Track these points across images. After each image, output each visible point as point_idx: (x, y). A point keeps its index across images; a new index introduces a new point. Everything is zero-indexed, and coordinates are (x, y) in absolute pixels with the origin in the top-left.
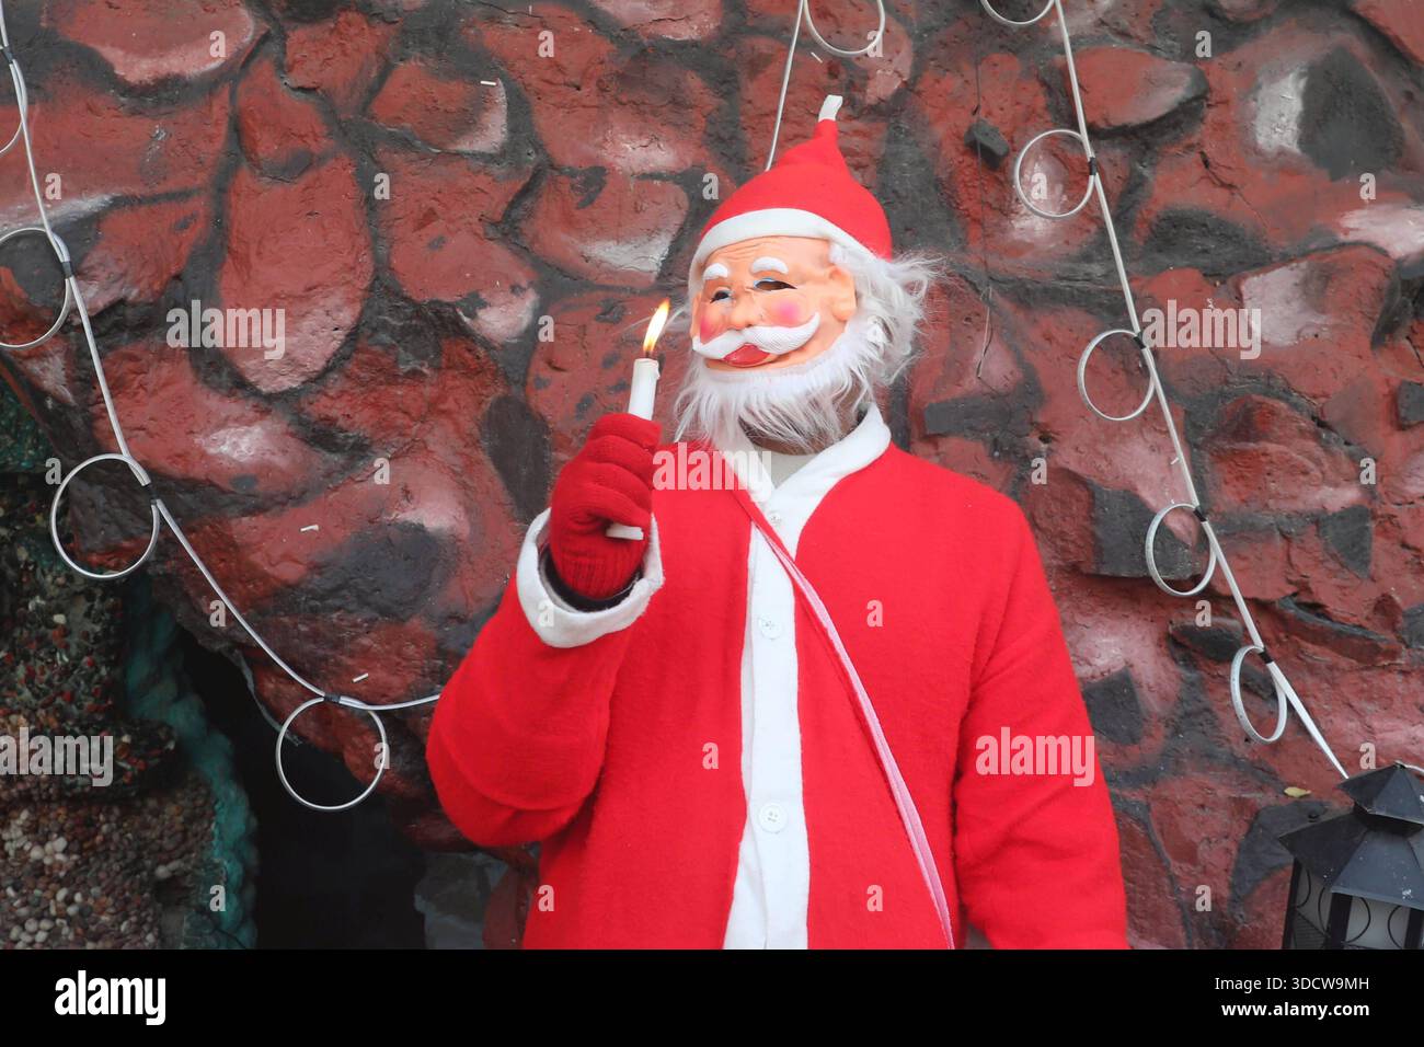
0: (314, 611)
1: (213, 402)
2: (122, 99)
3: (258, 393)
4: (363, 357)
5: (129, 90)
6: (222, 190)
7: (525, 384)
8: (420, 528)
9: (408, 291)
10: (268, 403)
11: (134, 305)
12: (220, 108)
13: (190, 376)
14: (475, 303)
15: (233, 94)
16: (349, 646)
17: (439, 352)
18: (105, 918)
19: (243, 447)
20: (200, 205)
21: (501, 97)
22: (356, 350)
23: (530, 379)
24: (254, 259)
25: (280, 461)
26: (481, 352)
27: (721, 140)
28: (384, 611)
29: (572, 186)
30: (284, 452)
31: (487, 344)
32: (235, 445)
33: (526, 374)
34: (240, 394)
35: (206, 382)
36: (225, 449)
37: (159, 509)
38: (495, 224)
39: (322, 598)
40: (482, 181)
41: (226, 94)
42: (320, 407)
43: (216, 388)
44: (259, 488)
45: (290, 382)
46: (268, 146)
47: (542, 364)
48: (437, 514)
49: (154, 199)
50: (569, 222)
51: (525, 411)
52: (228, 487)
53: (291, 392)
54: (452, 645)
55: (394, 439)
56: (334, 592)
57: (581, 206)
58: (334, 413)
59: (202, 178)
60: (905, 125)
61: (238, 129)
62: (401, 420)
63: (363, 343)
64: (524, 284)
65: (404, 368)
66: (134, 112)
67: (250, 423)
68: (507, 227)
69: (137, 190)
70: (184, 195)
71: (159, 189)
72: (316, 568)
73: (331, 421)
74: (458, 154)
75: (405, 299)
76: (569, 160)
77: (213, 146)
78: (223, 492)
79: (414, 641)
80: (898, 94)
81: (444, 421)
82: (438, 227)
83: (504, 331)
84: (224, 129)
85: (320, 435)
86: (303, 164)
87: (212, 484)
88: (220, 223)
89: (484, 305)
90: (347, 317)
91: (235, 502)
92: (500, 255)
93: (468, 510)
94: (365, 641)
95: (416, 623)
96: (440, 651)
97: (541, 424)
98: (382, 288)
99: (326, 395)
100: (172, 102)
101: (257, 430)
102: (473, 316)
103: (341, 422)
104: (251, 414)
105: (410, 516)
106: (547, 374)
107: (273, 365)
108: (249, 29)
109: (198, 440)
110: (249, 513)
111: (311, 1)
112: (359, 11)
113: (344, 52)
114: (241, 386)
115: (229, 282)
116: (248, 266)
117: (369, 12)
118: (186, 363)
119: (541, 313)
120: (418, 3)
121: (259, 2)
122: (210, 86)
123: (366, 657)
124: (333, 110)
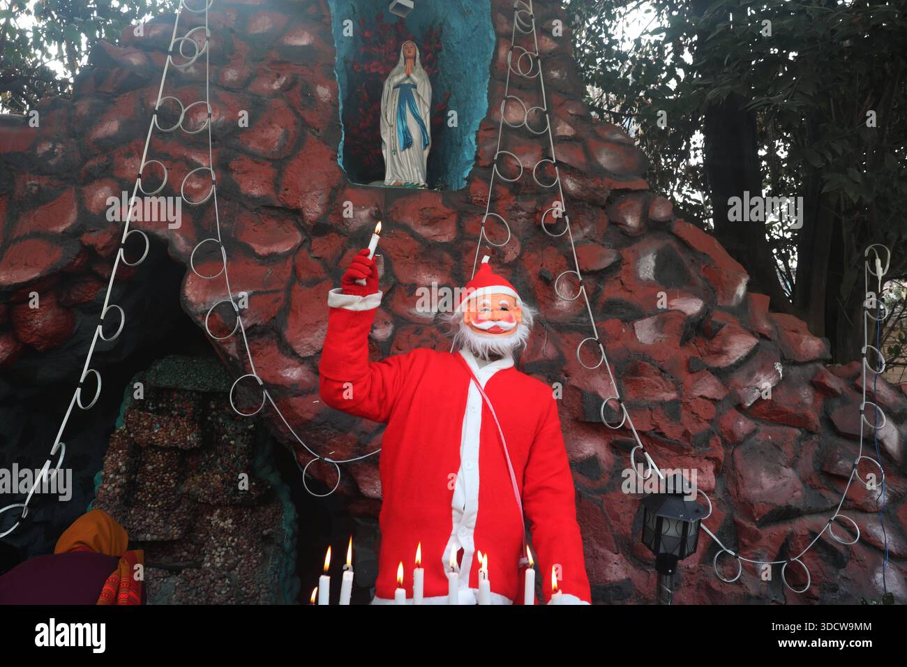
0: (317, 429)
1: (285, 359)
2: (257, 260)
3: (299, 357)
5: (260, 257)
6: (289, 289)
10: (302, 361)
11: (259, 326)
12: (289, 263)
13: (277, 351)
15: (293, 259)
16: (328, 442)
18: (245, 547)
19: (294, 374)
20: (281, 295)
21: (382, 260)
23: (391, 353)
24: (299, 312)
25: (307, 379)
26: (374, 344)
27: (456, 275)
28: (340, 430)
29: (406, 290)
30: (308, 376)
31: (376, 341)
32: (292, 374)
33: (389, 351)
34: (294, 357)
35: (282, 353)
36: (288, 375)
37: (265, 393)
39: (319, 425)
41: (291, 259)
43: (286, 355)
44: (299, 388)
45: (310, 353)
46: (305, 276)
47: (395, 348)
49: (267, 292)
50: (404, 302)
52: (289, 387)
53: (311, 356)
54: (364, 441)
56: (323, 423)
57: (409, 296)
59: (283, 286)
60: (518, 270)
61: (295, 270)
64: (389, 322)
66: (261, 265)
67: (297, 367)
69: (261, 289)
70: (277, 291)
71: (269, 289)
72: (318, 415)
76: (405, 281)
77: (287, 275)
78: (288, 389)
79: (350, 441)
80: (515, 260)
83: (383, 337)
84: (290, 270)
86: (317, 282)
87: (284, 386)
88: (288, 301)
89: (376, 328)
91: (291, 392)
94: (334, 440)
95: (351, 434)
96: (359, 444)
100: (274, 261)
101: (299, 369)
102: (372, 332)
104: (297, 364)
106: (396, 351)
107: (304, 347)
108: (299, 237)
109: (279, 372)
110: (296, 396)
111: (319, 229)
112: (336, 232)
113: (331, 246)
114: (294, 354)
115: (291, 320)
116: (297, 314)
117: (339, 233)
118: (276, 347)
119: (394, 332)
120: (355, 230)
121: (302, 229)
122: (286, 256)
123: (334, 446)
124: (326, 264)
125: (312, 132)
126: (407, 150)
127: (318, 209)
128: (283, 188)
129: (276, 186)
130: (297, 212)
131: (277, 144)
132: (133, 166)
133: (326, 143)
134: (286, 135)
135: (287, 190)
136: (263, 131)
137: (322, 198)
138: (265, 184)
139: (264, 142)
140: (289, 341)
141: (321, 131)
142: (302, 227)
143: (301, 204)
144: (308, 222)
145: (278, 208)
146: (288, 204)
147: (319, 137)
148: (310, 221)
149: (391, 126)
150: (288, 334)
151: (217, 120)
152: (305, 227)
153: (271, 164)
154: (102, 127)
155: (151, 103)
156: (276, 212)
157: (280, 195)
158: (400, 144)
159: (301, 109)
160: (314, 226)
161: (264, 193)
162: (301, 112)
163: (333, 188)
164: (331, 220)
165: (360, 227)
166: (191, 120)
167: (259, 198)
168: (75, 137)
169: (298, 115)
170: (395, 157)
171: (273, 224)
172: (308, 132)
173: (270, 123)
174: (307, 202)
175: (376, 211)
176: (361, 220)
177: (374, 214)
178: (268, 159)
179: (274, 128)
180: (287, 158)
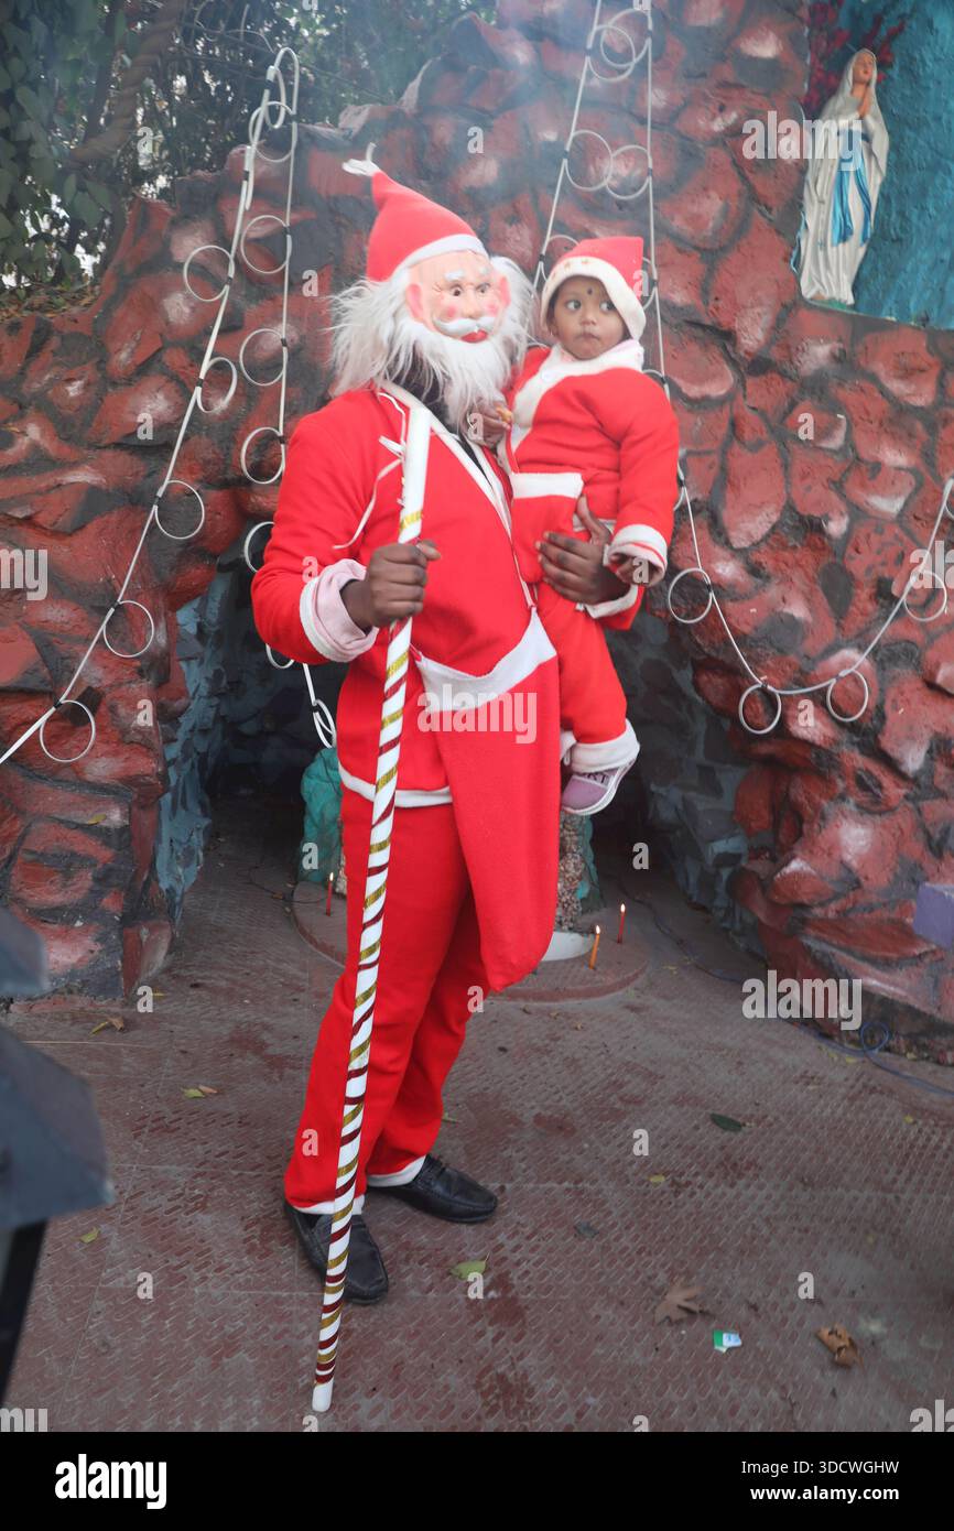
0: (751, 646)
1: (718, 549)
2: (686, 404)
3: (732, 548)
4: (777, 537)
5: (689, 400)
6: (724, 453)
7: (843, 557)
8: (792, 617)
9: (798, 509)
10: (737, 553)
11: (700, 502)
12: (725, 414)
13: (708, 536)
14: (828, 519)
15: (731, 407)
16: (762, 664)
17: (805, 537)
19: (728, 570)
20: (715, 458)
21: (844, 424)
22: (774, 533)
23: (847, 555)
24: (742, 486)
25: (740, 579)
26: (826, 540)
27: (927, 455)
28: (779, 650)
29: (867, 470)
30: (742, 575)
31: (829, 537)
32: (724, 570)
33: (844, 553)
34: (726, 547)
35: (714, 540)
36: (720, 571)
37: (712, 595)
38: (834, 482)
39: (758, 642)
40: (830, 463)
41: (728, 406)
42: (755, 557)
43: (718, 543)
44: (737, 590)
45: (745, 544)
46: (747, 435)
47: (852, 550)
48: (798, 610)
49: (699, 453)
50: (863, 486)
51: (843, 570)
52: (726, 587)
53: (745, 549)
54: (806, 669)
55: (780, 575)
56: (760, 640)
57: (869, 479)
58: (762, 560)
59: (716, 446)
61: (735, 425)
62: (783, 566)
63: (777, 530)
64: (844, 512)
65: (790, 544)
66: (690, 411)
67: (728, 561)
68: (838, 485)
69: (694, 449)
70: (708, 453)
71: (700, 449)
72: (756, 629)
73: (760, 564)
74: (821, 448)
75: (797, 513)
76: (866, 457)
77: (723, 431)
78: (725, 589)
79: (790, 665)
81: (800, 570)
82: (808, 481)
83: (837, 533)
84: (727, 423)
85: (754, 570)
86: (759, 445)
87: (720, 586)
88: (723, 469)
89: (830, 519)
90: (775, 518)
91: (728, 595)
92: (834, 497)
93: (810, 611)
94: (769, 662)
95: (792, 657)
96: (801, 671)
97: (851, 576)
98: (790, 507)
99: (759, 552)
100: (705, 408)
101: (731, 564)
102: (826, 524)
103: (764, 565)
104: (729, 556)
105: (787, 610)
106: (854, 554)
107: (741, 536)
108: (730, 377)
109: (712, 565)
110: (732, 600)
111: (758, 366)
112: (779, 373)
113: (769, 392)
114: (728, 543)
115: (729, 495)
116: (738, 489)
117: (783, 375)
118: (707, 531)
119: (850, 526)
120: (809, 373)
121: (733, 362)
122: (722, 401)
123: (768, 670)
124: (767, 421)
125: (760, 211)
126: (841, 245)
127: (760, 335)
128: (713, 297)
129: (704, 289)
130: (727, 336)
131: (711, 224)
132: (518, 238)
133: (778, 232)
134: (726, 212)
135: (717, 299)
136: (693, 201)
137: (767, 319)
138: (690, 287)
139: (695, 219)
140: (726, 525)
141: (775, 211)
142: (732, 359)
143: (737, 326)
144: (742, 354)
145: (703, 327)
146: (719, 324)
147: (770, 220)
148: (746, 352)
149: (821, 202)
150: (726, 515)
151: (630, 175)
152: (738, 360)
153: (699, 255)
154: (474, 168)
155: (540, 134)
156: (699, 332)
157: (711, 308)
158: (832, 236)
159: (751, 172)
160: (753, 361)
161: (690, 302)
162: (751, 176)
163: (784, 306)
164: (775, 354)
165: (816, 371)
166: (592, 169)
167: (682, 309)
168: (428, 179)
169: (745, 179)
170: (821, 254)
171: (695, 349)
172: (756, 211)
173: (705, 189)
174: (746, 323)
175: (840, 350)
176: (817, 358)
177: (837, 353)
178: (697, 248)
179: (709, 197)
180: (723, 249)
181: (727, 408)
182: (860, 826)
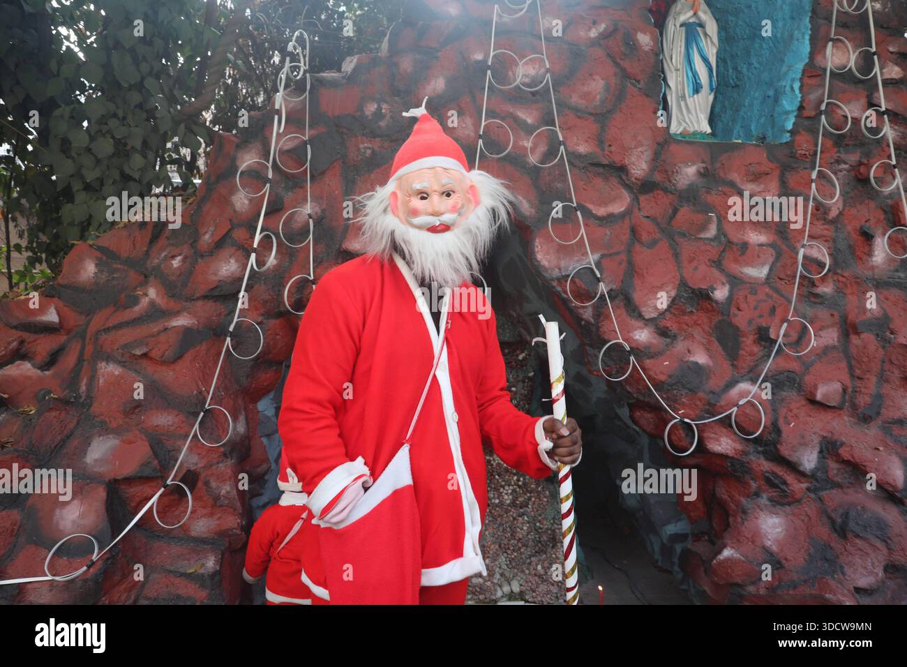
0: (668, 390)
1: (633, 322)
2: (596, 222)
3: (644, 319)
4: (676, 306)
5: (598, 218)
6: (629, 251)
7: (729, 315)
8: (697, 363)
9: (690, 285)
10: (648, 322)
11: (615, 291)
12: (626, 225)
13: (625, 313)
14: (713, 289)
15: (630, 219)
16: (679, 402)
17: (698, 304)
19: (643, 336)
20: (624, 257)
21: (715, 219)
22: (674, 304)
23: (731, 313)
24: (645, 274)
25: (654, 341)
26: (714, 305)
27: (781, 232)
28: (690, 390)
29: (737, 249)
30: (655, 338)
31: (716, 302)
32: (640, 336)
33: (729, 312)
34: (640, 319)
35: (630, 315)
36: (637, 337)
37: (632, 358)
38: (714, 262)
39: (671, 386)
40: (709, 248)
41: (628, 218)
42: (663, 323)
43: (633, 317)
44: (651, 350)
45: (654, 315)
46: (645, 237)
47: (734, 309)
48: (701, 358)
49: (611, 255)
50: (736, 261)
51: (731, 325)
52: (643, 350)
53: (654, 319)
54: (713, 401)
55: (683, 333)
56: (674, 384)
57: (740, 256)
58: (668, 325)
59: (623, 247)
60: (839, 226)
61: (634, 231)
62: (685, 327)
63: (677, 301)
64: (725, 282)
65: (688, 310)
66: (600, 226)
67: (642, 328)
68: (717, 263)
69: (606, 252)
70: (618, 253)
71: (612, 251)
72: (670, 376)
73: (667, 328)
74: (701, 239)
75: (690, 287)
76: (735, 240)
77: (626, 237)
78: (642, 352)
79: (700, 400)
80: (838, 216)
81: (698, 328)
82: (695, 263)
83: (722, 298)
84: (628, 231)
85: (663, 333)
86: (653, 243)
87: (638, 349)
88: (631, 264)
89: (715, 289)
90: (673, 294)
91: (645, 355)
92: (715, 272)
93: (710, 357)
94: (684, 400)
95: (701, 394)
96: (709, 404)
97: (737, 328)
98: (683, 284)
99: (665, 319)
100: (611, 222)
101: (645, 331)
102: (712, 293)
103: (670, 328)
104: (643, 326)
105: (692, 359)
106: (737, 312)
107: (650, 310)
108: (627, 198)
109: (631, 334)
110: (649, 358)
111: (646, 187)
112: (662, 190)
113: (657, 204)
114: (640, 316)
115: (637, 282)
116: (643, 277)
117: (665, 190)
118: (624, 309)
119: (731, 291)
120: (684, 187)
121: (628, 187)
122: (623, 216)
123: (684, 406)
124: (658, 224)
125: (632, 84)
126: (695, 96)
127: (644, 166)
128: (607, 144)
129: (600, 141)
130: (620, 170)
131: (598, 97)
132: (464, 126)
133: (647, 96)
134: (607, 89)
135: (610, 146)
136: (583, 84)
137: (648, 155)
138: (589, 140)
139: (586, 96)
140: (637, 304)
141: (642, 82)
142: (627, 184)
143: (626, 162)
144: (633, 179)
145: (603, 166)
146: (614, 162)
147: (640, 89)
148: (636, 179)
149: (677, 70)
150: (636, 296)
151: (537, 73)
152: (631, 185)
153: (593, 118)
154: (429, 84)
155: (471, 57)
156: (601, 170)
157: (606, 152)
158: (688, 90)
159: (621, 59)
160: (642, 184)
161: (590, 151)
162: (621, 62)
163: (658, 144)
164: (657, 177)
165: (689, 185)
166: (510, 73)
167: (586, 156)
168: (398, 96)
169: (617, 64)
170: (682, 103)
171: (599, 182)
172: (629, 84)
173: (591, 75)
174: (633, 159)
175: (704, 168)
176: (688, 176)
177: (702, 171)
178: (591, 114)
179: (594, 80)
180: (609, 112)
181: (627, 221)
182: (774, 516)
